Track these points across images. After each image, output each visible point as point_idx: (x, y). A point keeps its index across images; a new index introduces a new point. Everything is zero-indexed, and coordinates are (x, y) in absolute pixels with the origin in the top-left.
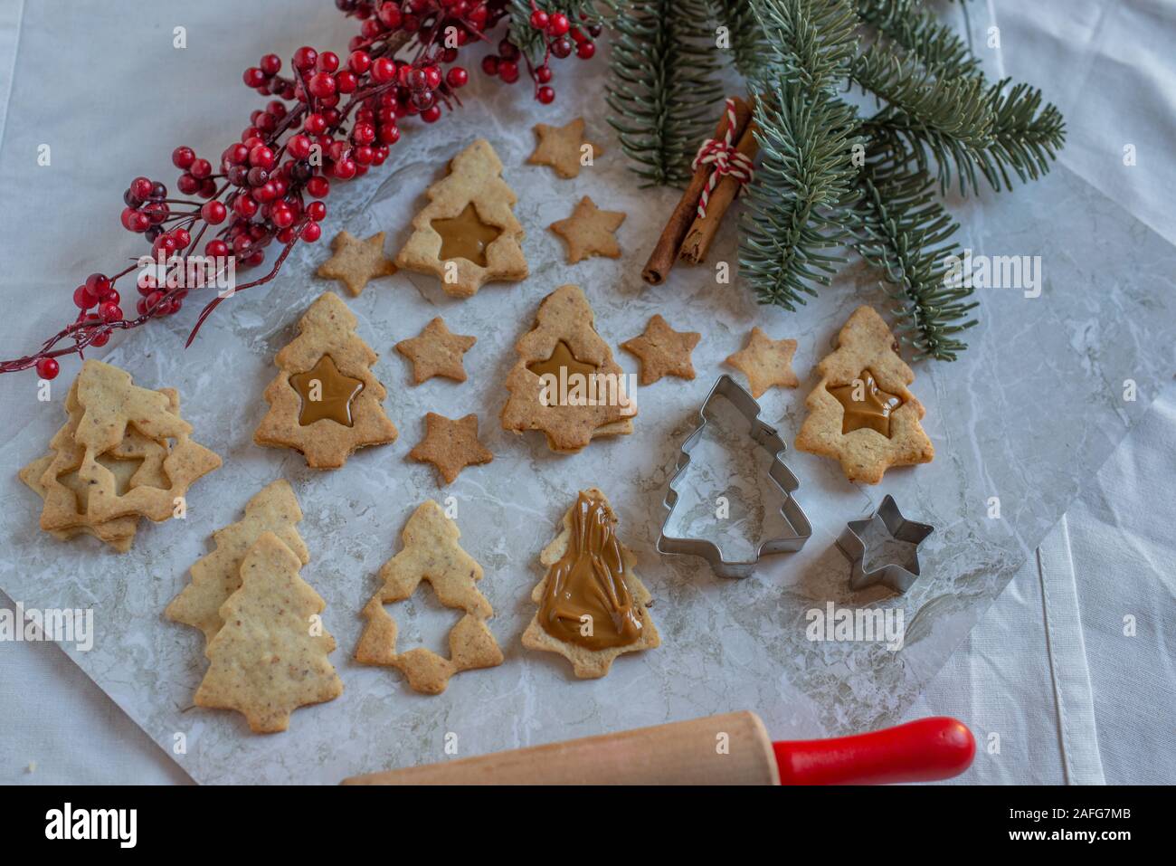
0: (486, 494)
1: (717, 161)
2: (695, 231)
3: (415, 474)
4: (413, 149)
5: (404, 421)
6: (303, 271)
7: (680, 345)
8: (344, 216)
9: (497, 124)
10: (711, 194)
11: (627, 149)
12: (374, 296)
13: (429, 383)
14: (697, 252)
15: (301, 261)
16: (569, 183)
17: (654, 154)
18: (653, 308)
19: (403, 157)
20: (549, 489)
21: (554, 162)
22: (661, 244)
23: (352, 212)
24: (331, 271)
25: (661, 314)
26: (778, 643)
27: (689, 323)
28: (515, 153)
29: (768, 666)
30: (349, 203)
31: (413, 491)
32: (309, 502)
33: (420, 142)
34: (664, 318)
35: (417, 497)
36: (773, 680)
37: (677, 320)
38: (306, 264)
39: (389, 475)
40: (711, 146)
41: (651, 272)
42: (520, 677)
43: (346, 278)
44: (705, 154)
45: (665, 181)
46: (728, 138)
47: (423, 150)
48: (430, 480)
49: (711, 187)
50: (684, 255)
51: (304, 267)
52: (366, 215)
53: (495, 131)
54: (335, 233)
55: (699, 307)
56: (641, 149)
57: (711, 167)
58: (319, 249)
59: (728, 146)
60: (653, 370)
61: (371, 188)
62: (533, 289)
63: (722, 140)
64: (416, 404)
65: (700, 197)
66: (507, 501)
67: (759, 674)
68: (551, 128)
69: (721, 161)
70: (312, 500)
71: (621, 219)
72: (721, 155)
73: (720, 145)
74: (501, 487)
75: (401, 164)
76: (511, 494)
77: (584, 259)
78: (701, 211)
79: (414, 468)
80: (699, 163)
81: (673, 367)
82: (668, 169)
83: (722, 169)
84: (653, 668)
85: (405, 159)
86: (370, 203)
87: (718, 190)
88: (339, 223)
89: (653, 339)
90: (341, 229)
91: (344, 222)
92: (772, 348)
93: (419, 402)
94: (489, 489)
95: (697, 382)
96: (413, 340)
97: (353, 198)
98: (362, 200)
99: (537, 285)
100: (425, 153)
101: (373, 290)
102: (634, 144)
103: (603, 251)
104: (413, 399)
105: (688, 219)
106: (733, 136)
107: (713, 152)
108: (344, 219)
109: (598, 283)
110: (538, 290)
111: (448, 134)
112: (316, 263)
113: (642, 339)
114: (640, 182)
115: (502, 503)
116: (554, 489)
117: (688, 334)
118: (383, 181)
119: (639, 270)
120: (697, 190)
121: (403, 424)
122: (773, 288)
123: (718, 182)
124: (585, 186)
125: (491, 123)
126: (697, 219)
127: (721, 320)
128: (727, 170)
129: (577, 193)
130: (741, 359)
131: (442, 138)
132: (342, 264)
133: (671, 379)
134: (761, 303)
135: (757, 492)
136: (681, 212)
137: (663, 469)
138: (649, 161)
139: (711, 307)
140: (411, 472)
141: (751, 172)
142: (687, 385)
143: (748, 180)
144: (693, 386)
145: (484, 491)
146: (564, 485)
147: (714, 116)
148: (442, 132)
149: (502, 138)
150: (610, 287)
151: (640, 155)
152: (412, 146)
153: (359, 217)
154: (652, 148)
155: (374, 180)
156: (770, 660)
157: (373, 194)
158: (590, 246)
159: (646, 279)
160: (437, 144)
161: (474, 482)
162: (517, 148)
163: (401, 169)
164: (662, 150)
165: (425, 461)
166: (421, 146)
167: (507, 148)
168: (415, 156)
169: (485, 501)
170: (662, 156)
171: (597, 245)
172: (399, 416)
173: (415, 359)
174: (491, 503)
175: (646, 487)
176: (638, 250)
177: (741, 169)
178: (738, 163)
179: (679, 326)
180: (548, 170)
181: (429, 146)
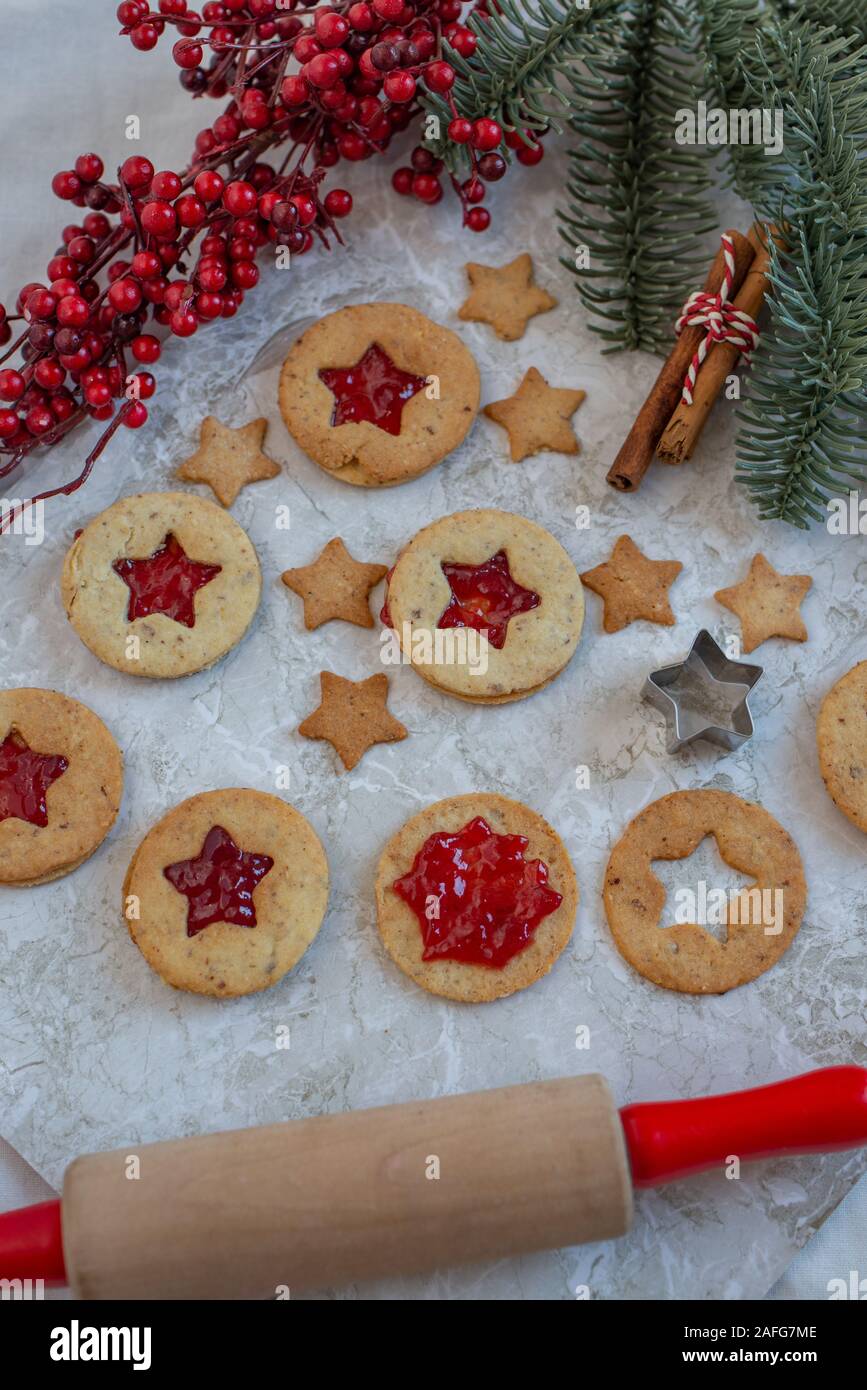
0: (399, 784)
1: (708, 323)
2: (679, 421)
3: (306, 755)
4: (301, 299)
5: (292, 682)
6: (158, 471)
7: (654, 579)
8: (211, 394)
9: (414, 263)
10: (699, 368)
11: (588, 301)
12: (251, 507)
13: (324, 629)
14: (681, 451)
15: (155, 457)
16: (510, 347)
17: (623, 306)
18: (622, 526)
19: (288, 309)
20: (481, 776)
21: (489, 318)
22: (632, 437)
23: (222, 389)
24: (193, 473)
25: (630, 534)
26: (775, 988)
27: (667, 546)
28: (437, 304)
29: (761, 1018)
30: (217, 375)
31: (303, 778)
32: (169, 793)
33: (311, 288)
34: (634, 539)
35: (308, 787)
36: (768, 1037)
37: (652, 542)
38: (162, 462)
39: (272, 756)
40: (701, 301)
41: (618, 476)
42: (441, 1031)
43: (214, 483)
44: (693, 312)
45: (638, 344)
46: (724, 291)
47: (315, 299)
48: (325, 764)
49: (701, 359)
50: (663, 454)
51: (159, 466)
52: (240, 393)
53: (412, 272)
54: (199, 418)
55: (680, 524)
56: (605, 297)
57: (702, 331)
58: (177, 441)
59: (724, 301)
60: (618, 614)
61: (246, 355)
62: (460, 498)
63: (717, 295)
64: (308, 660)
65: (685, 373)
66: (424, 793)
67: (750, 1030)
68: (487, 270)
69: (713, 324)
70: (172, 789)
71: (580, 399)
72: (715, 315)
73: (713, 301)
74: (418, 773)
75: (285, 319)
76: (431, 783)
77: (529, 455)
78: (686, 394)
79: (305, 746)
80: (684, 324)
81: (645, 611)
82: (642, 328)
83: (714, 334)
84: (613, 1020)
85: (292, 313)
86: (244, 376)
87: (710, 363)
88: (204, 404)
89: (620, 570)
90: (207, 414)
91: (211, 402)
92: (778, 585)
93: (310, 655)
94: (402, 777)
95: (678, 630)
96: (304, 569)
97: (223, 369)
98: (235, 371)
99: (465, 493)
100: (318, 305)
101: (249, 498)
102: (595, 292)
103: (554, 446)
104: (303, 652)
105: (666, 403)
106: (730, 286)
107: (705, 309)
108: (211, 398)
109: (547, 490)
110: (467, 499)
111: (348, 277)
112: (175, 460)
113: (604, 570)
114: (604, 345)
115: (418, 796)
116: (487, 776)
117: (666, 564)
118: (262, 344)
119: (603, 472)
120: (682, 364)
121: (290, 687)
122: (781, 499)
123: (710, 349)
124: (531, 352)
125: (406, 261)
126: (680, 405)
127: (710, 543)
128: (721, 336)
129: (520, 362)
130: (734, 597)
131: (340, 283)
132: (210, 465)
133: (643, 624)
134: (763, 517)
135: (750, 782)
136: (659, 393)
137: (629, 750)
138: (614, 316)
139: (698, 524)
140: (300, 752)
141: (754, 336)
142: (663, 633)
143: (750, 347)
144: (671, 634)
145: (396, 780)
146: (500, 771)
147: (706, 252)
148: (341, 275)
149: (420, 283)
150: (563, 494)
151: (603, 307)
152: (302, 294)
153: (230, 396)
154: (621, 296)
155: (251, 343)
156: (765, 1009)
157: (250, 361)
158: (538, 439)
159: (613, 484)
160: (333, 291)
161: (381, 767)
162: (441, 298)
163: (287, 327)
164: (634, 300)
165: (318, 738)
166: (312, 294)
167: (427, 296)
168: (304, 309)
169: (397, 793)
170: (633, 310)
171: (546, 438)
172: (285, 675)
173: (306, 595)
174: (404, 795)
175: (607, 773)
176: (601, 443)
177: (741, 334)
178: (736, 324)
179: (654, 552)
180: (482, 327)
181: (324, 294)
